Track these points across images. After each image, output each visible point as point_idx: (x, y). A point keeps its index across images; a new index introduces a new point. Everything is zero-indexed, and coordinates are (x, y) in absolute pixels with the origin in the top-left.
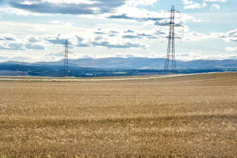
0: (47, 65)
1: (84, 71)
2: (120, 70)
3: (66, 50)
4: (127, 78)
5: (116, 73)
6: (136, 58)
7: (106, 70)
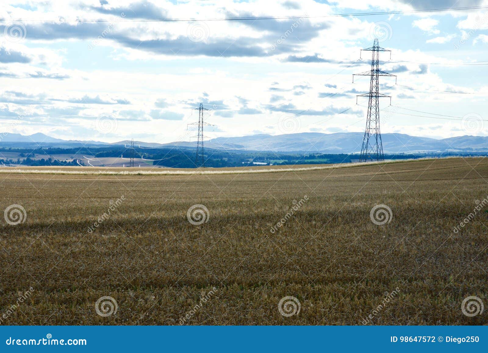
0: (188, 148)
1: (253, 157)
2: (316, 155)
3: (201, 119)
4: (303, 168)
5: (309, 161)
7: (292, 155)
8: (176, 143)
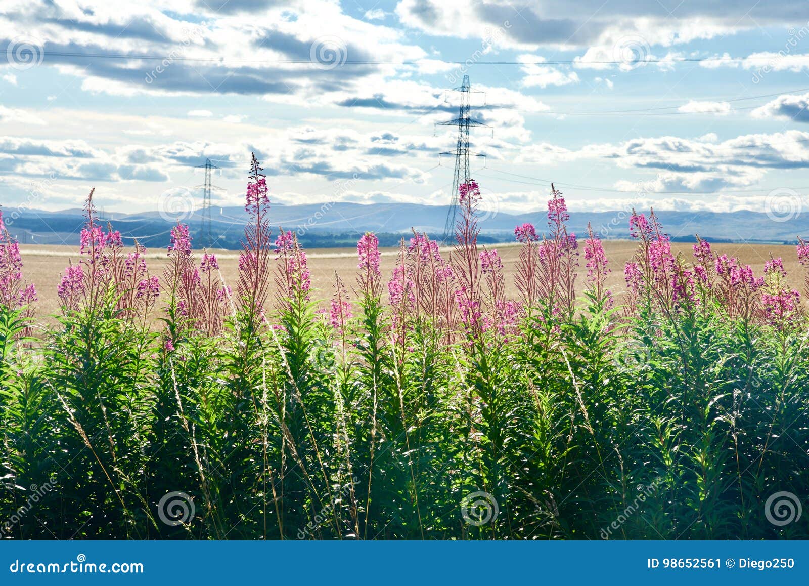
2: (351, 234)
3: (208, 181)
5: (342, 242)
6: (392, 205)
7: (316, 233)
8: (149, 213)
